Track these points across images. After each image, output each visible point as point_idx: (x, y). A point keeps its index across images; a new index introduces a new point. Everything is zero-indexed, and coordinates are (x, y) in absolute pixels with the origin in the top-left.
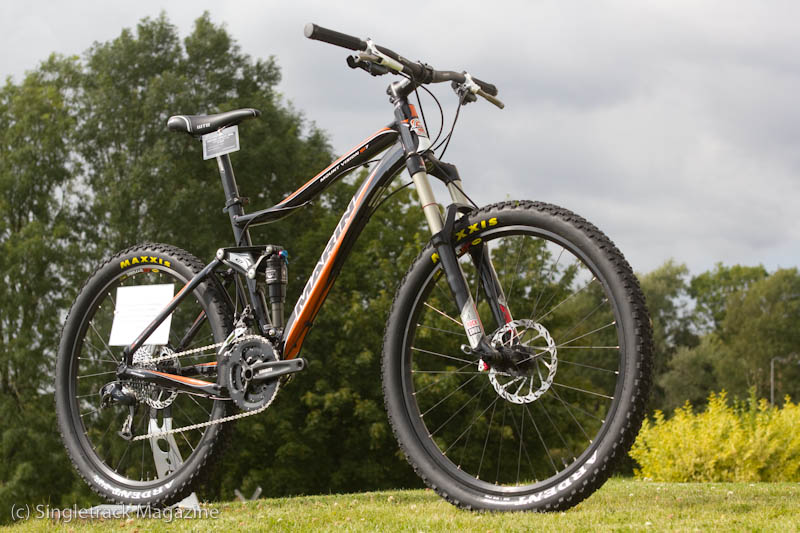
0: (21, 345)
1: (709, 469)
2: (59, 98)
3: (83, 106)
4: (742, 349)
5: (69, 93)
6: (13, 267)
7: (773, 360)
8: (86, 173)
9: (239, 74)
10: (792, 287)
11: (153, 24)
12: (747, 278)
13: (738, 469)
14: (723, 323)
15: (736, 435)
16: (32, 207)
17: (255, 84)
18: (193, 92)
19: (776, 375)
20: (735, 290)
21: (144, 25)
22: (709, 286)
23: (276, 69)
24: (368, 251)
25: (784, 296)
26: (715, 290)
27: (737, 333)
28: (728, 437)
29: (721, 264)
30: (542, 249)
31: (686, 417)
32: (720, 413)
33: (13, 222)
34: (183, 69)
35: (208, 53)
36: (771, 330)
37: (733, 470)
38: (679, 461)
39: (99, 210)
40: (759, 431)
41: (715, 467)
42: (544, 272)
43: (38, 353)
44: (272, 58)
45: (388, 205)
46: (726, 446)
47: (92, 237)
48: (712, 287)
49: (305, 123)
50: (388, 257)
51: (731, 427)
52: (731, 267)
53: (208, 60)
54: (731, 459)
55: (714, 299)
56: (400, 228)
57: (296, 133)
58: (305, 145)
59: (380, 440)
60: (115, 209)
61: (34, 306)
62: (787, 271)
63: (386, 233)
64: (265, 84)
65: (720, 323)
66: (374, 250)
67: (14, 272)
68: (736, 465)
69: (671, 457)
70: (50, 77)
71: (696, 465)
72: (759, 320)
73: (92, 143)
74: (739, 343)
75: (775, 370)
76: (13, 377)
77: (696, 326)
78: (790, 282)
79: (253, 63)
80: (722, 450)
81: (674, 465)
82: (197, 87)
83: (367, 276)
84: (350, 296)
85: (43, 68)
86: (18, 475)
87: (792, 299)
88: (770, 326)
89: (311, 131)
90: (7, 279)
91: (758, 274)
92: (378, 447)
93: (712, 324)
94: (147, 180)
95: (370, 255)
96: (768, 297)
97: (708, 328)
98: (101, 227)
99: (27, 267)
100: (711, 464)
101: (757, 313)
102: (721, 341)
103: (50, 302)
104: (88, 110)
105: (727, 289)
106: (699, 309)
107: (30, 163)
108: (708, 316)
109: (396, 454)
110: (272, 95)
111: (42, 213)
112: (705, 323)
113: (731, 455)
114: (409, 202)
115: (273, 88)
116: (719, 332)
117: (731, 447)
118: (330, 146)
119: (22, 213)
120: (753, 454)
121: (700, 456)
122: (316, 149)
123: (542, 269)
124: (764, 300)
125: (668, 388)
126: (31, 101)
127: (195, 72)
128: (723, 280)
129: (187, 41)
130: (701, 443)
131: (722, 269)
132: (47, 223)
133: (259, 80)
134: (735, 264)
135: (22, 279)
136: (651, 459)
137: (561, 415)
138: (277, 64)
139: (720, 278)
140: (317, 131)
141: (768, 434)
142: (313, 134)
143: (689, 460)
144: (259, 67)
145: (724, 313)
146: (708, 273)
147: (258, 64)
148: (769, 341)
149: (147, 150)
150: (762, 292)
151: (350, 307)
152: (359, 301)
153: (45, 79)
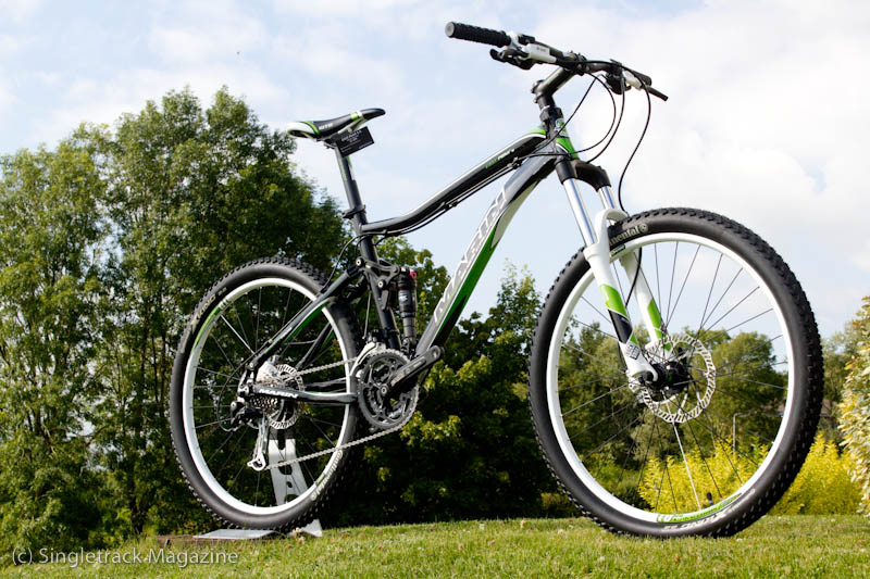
0: (54, 391)
2: (90, 162)
3: (112, 171)
5: (99, 158)
6: (48, 317)
7: (735, 416)
8: (115, 232)
9: (258, 143)
10: (753, 349)
11: (178, 96)
12: (711, 340)
16: (64, 263)
17: (272, 152)
18: (215, 159)
21: (169, 97)
25: (746, 358)
33: (47, 276)
34: (205, 138)
35: (228, 123)
36: (733, 388)
39: (128, 267)
43: (68, 399)
47: (120, 290)
49: (317, 189)
52: (696, 330)
53: (228, 130)
57: (310, 199)
58: (318, 210)
59: (386, 482)
60: (142, 265)
61: (66, 355)
62: (748, 335)
64: (283, 153)
67: (48, 323)
70: (81, 144)
73: (120, 205)
76: (45, 421)
78: (751, 344)
79: (271, 132)
82: (218, 155)
85: (75, 136)
86: (48, 512)
87: (752, 361)
88: (732, 384)
89: (323, 197)
90: (41, 329)
91: (720, 337)
92: (384, 489)
94: (173, 239)
96: (730, 358)
98: (129, 283)
99: (61, 318)
103: (80, 351)
104: (118, 174)
107: (64, 222)
110: (287, 164)
111: (74, 270)
115: (289, 156)
119: (56, 268)
122: (327, 214)
125: (639, 440)
126: (65, 165)
127: (215, 142)
129: (208, 113)
132: (79, 277)
133: (276, 149)
135: (55, 330)
140: (329, 198)
142: (325, 200)
144: (276, 137)
147: (276, 133)
148: (730, 398)
149: (173, 211)
150: (724, 354)
153: (78, 146)
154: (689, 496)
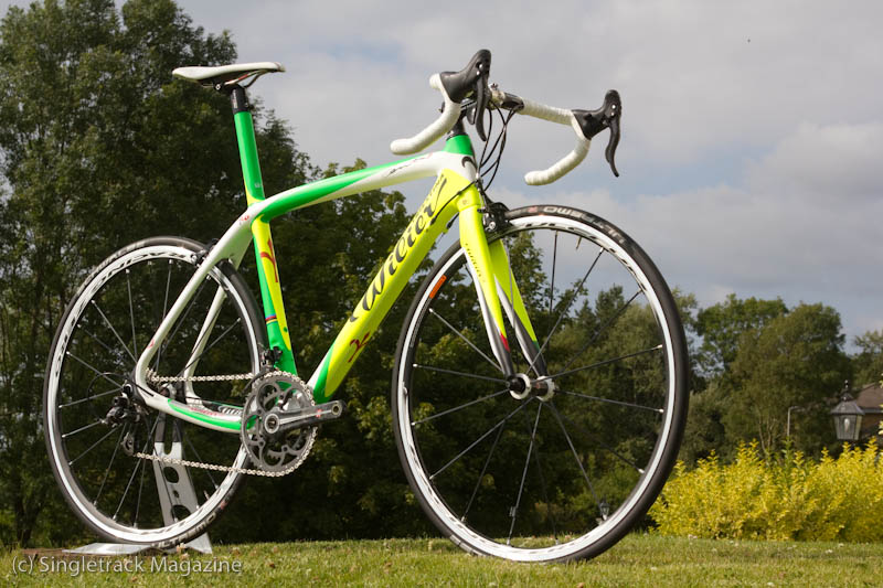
1: (736, 530)
4: (755, 395)
7: (789, 410)
9: (187, 52)
10: (816, 326)
12: (763, 314)
13: (769, 531)
14: (733, 365)
15: (769, 492)
19: (792, 426)
20: (749, 327)
22: (719, 322)
23: (231, 46)
24: (334, 265)
25: (806, 336)
26: (725, 326)
27: (748, 377)
28: (759, 493)
29: (733, 296)
30: (537, 270)
31: (711, 469)
32: (750, 465)
34: (120, 42)
35: (150, 25)
36: (789, 374)
37: (765, 532)
38: (701, 521)
39: (17, 206)
40: (795, 488)
41: (742, 528)
42: (538, 297)
44: (225, 33)
45: (359, 212)
46: (756, 504)
48: (723, 322)
49: (262, 111)
50: (357, 273)
51: (762, 482)
52: (744, 300)
53: (149, 33)
54: (762, 519)
55: (724, 337)
56: (371, 239)
59: (339, 484)
60: (36, 206)
62: (810, 307)
63: (354, 244)
65: (729, 364)
66: (340, 265)
68: (768, 527)
69: (692, 514)
71: (721, 525)
72: (775, 363)
74: (751, 388)
75: (792, 421)
77: (703, 367)
78: (814, 320)
79: (204, 37)
80: (751, 508)
81: (696, 524)
83: (332, 294)
84: (309, 317)
87: (814, 340)
88: (788, 369)
89: (269, 122)
91: (775, 309)
92: (337, 493)
93: (721, 365)
94: (77, 173)
95: (335, 269)
96: (786, 336)
97: (717, 370)
100: (738, 524)
101: (773, 354)
102: (730, 386)
105: (739, 326)
106: (707, 347)
108: (716, 356)
109: (358, 503)
112: (713, 363)
113: (763, 514)
114: (383, 209)
116: (729, 375)
117: (762, 506)
118: (291, 141)
120: (788, 515)
121: (726, 515)
122: (274, 143)
123: (535, 294)
124: (782, 340)
127: (133, 46)
128: (735, 315)
129: (125, 9)
130: (728, 500)
131: (734, 302)
134: (750, 297)
136: (669, 516)
137: (551, 463)
138: (232, 40)
139: (733, 313)
140: (277, 122)
141: (805, 492)
142: (271, 125)
143: (714, 518)
144: (211, 43)
145: (735, 354)
146: (718, 306)
147: (210, 40)
148: (786, 387)
150: (779, 331)
151: (309, 330)
152: (320, 323)
154: (703, 512)
